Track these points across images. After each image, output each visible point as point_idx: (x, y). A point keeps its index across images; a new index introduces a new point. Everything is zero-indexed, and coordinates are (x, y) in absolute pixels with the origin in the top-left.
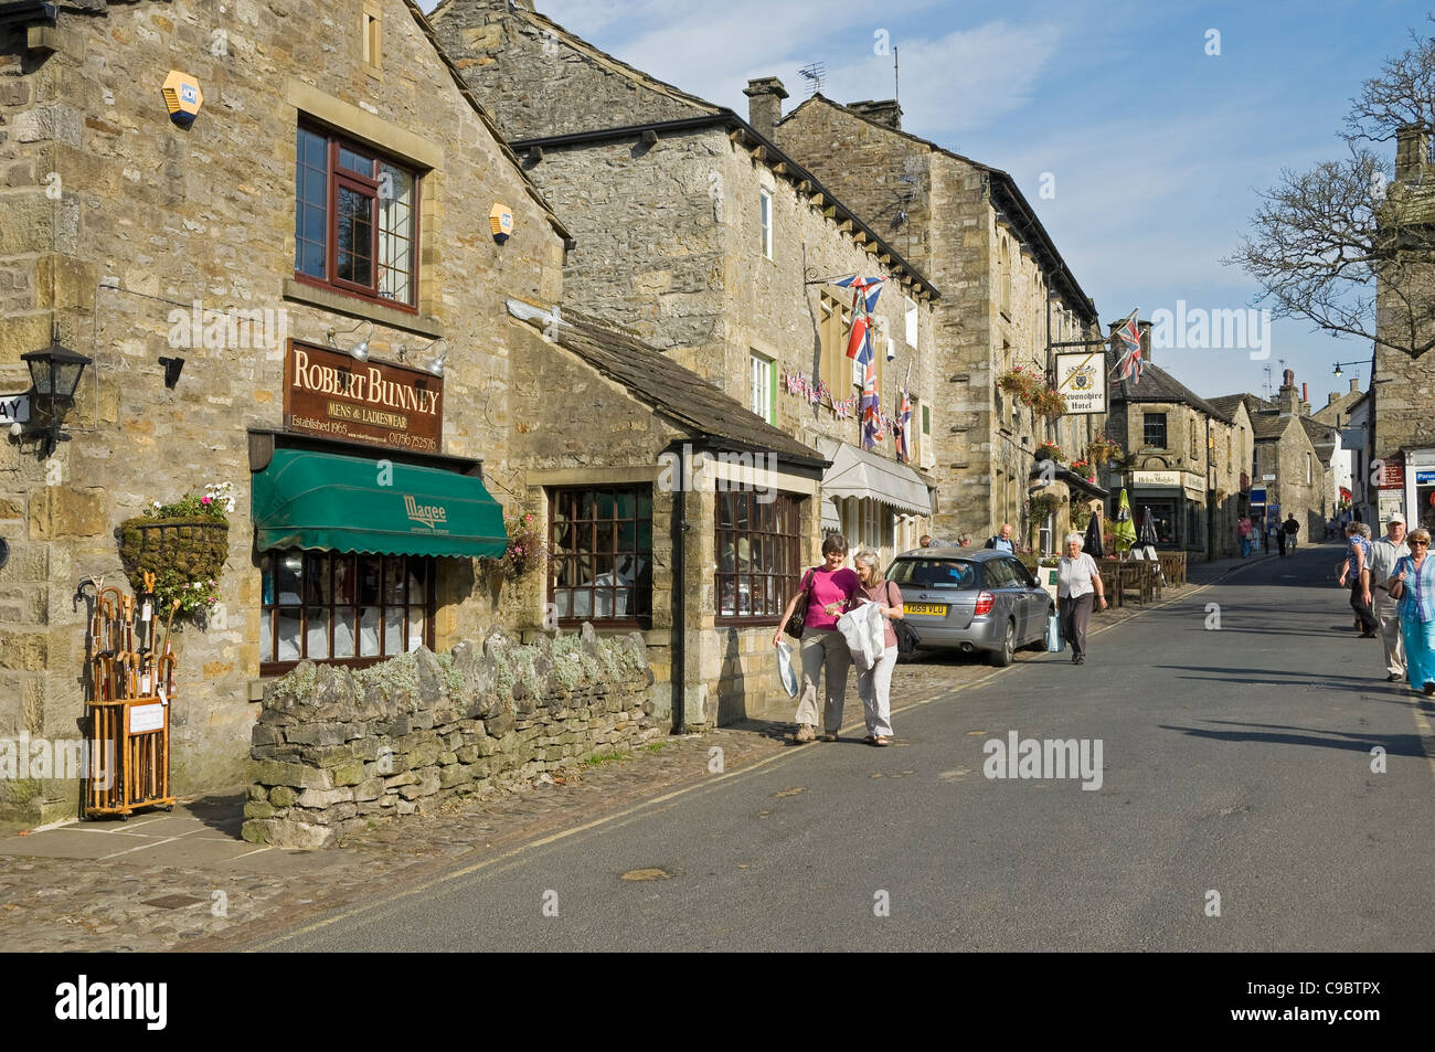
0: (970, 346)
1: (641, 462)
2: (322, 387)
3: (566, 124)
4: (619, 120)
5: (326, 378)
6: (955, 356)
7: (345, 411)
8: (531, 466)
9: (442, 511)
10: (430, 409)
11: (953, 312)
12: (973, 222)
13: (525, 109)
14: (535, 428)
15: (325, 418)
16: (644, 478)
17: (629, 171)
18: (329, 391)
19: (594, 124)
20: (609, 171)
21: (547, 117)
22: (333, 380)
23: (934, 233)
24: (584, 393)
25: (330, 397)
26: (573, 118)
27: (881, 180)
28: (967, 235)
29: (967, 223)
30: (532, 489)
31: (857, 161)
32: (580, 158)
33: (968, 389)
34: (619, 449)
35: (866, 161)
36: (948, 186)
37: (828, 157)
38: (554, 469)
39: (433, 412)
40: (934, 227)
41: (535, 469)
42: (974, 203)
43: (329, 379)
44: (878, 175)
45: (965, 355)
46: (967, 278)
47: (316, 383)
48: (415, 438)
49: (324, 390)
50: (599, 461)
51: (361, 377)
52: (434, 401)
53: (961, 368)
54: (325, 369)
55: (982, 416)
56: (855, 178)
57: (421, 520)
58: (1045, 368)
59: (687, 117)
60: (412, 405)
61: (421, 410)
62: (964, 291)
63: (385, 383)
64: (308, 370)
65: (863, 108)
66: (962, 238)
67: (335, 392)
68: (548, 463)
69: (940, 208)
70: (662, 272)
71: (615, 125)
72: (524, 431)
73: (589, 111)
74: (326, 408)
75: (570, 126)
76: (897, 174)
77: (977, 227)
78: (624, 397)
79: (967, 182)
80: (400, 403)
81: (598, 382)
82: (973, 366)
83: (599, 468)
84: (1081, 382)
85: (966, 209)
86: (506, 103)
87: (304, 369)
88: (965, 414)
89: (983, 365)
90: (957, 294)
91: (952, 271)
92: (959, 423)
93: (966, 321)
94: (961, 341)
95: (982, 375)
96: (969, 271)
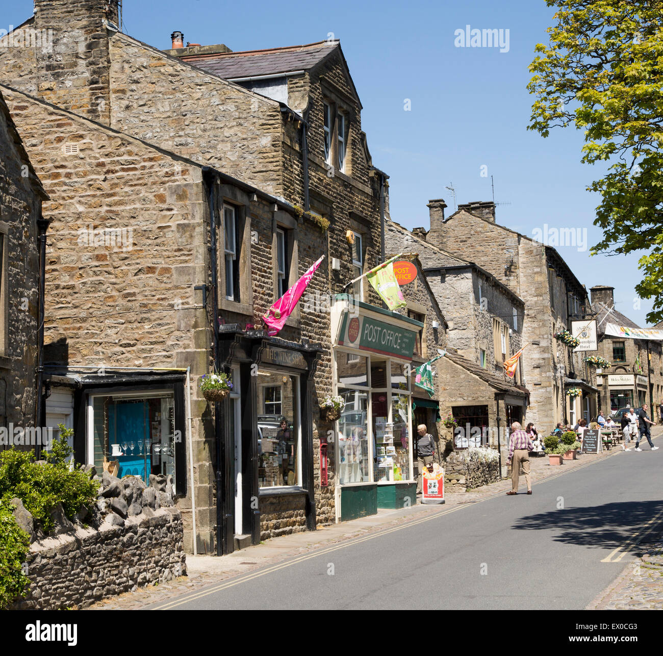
0: (539, 327)
1: (484, 399)
4: (430, 264)
6: (534, 332)
8: (447, 401)
11: (531, 312)
14: (448, 389)
16: (485, 404)
17: (435, 284)
23: (521, 275)
24: (464, 378)
27: (495, 249)
28: (536, 276)
29: (536, 270)
30: (448, 408)
31: (483, 240)
33: (539, 348)
34: (477, 395)
35: (487, 240)
36: (527, 253)
37: (470, 238)
40: (522, 272)
42: (538, 261)
44: (494, 247)
45: (537, 332)
46: (537, 296)
50: (470, 399)
53: (536, 339)
55: (546, 360)
56: (483, 248)
59: (457, 265)
62: (536, 302)
66: (534, 277)
68: (453, 400)
69: (523, 263)
70: (450, 322)
71: (429, 266)
72: (444, 389)
76: (503, 247)
77: (539, 272)
78: (478, 379)
79: (535, 251)
81: (469, 375)
82: (543, 335)
83: (470, 401)
84: (585, 336)
85: (535, 263)
88: (539, 359)
89: (545, 336)
90: (533, 302)
91: (529, 292)
92: (535, 363)
93: (538, 315)
94: (535, 325)
95: (546, 341)
96: (538, 292)
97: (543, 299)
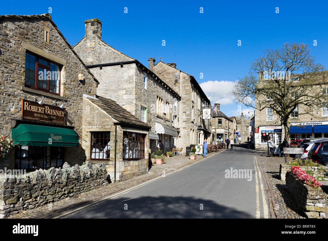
0: (186, 107)
1: (108, 127)
2: (32, 110)
3: (106, 62)
4: (116, 61)
5: (33, 108)
6: (184, 108)
7: (39, 115)
8: (87, 128)
9: (61, 137)
10: (62, 115)
11: (183, 101)
12: (187, 85)
13: (99, 59)
14: (88, 120)
15: (33, 117)
16: (108, 130)
17: (118, 71)
18: (34, 111)
19: (112, 62)
20: (114, 71)
21: (103, 60)
22: (35, 108)
23: (181, 86)
24: (97, 113)
25: (35, 112)
26: (108, 61)
27: (171, 77)
28: (186, 87)
29: (186, 85)
30: (87, 132)
31: (167, 73)
32: (109, 68)
33: (186, 114)
34: (104, 124)
35: (169, 73)
36: (183, 78)
37: (163, 72)
38: (92, 128)
39: (63, 116)
40: (181, 85)
41: (88, 128)
42: (187, 81)
43: (34, 108)
44: (171, 76)
45: (185, 108)
46: (186, 95)
47: (30, 109)
48: (58, 121)
49: (33, 110)
50: (100, 127)
51: (43, 108)
52: (63, 114)
53: (185, 111)
54: (33, 106)
55: (188, 119)
56: (167, 76)
57: (55, 139)
58: (200, 111)
59: (129, 61)
60: (57, 114)
61: (60, 115)
62: (185, 97)
63: (50, 110)
64: (28, 106)
65: (170, 64)
66: (185, 87)
67: (36, 111)
68: (90, 127)
69: (181, 82)
70: (124, 90)
71: (116, 62)
72: (86, 120)
73: (111, 59)
74: (33, 114)
75: (108, 62)
76: (174, 76)
77: (188, 86)
78: (105, 114)
79: (186, 77)
80: (54, 114)
81: (100, 111)
82: (187, 110)
83: (100, 128)
84: (207, 114)
85: (186, 82)
86: (95, 57)
87: (27, 106)
88: (185, 119)
89: (188, 110)
90: (184, 97)
91: (183, 93)
92: (184, 120)
93: (186, 102)
94: (185, 106)
95: (188, 112)
96: (186, 93)
97: (188, 96)
